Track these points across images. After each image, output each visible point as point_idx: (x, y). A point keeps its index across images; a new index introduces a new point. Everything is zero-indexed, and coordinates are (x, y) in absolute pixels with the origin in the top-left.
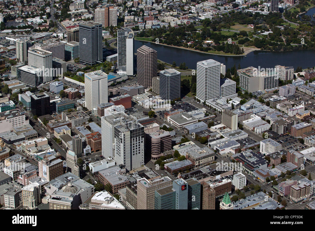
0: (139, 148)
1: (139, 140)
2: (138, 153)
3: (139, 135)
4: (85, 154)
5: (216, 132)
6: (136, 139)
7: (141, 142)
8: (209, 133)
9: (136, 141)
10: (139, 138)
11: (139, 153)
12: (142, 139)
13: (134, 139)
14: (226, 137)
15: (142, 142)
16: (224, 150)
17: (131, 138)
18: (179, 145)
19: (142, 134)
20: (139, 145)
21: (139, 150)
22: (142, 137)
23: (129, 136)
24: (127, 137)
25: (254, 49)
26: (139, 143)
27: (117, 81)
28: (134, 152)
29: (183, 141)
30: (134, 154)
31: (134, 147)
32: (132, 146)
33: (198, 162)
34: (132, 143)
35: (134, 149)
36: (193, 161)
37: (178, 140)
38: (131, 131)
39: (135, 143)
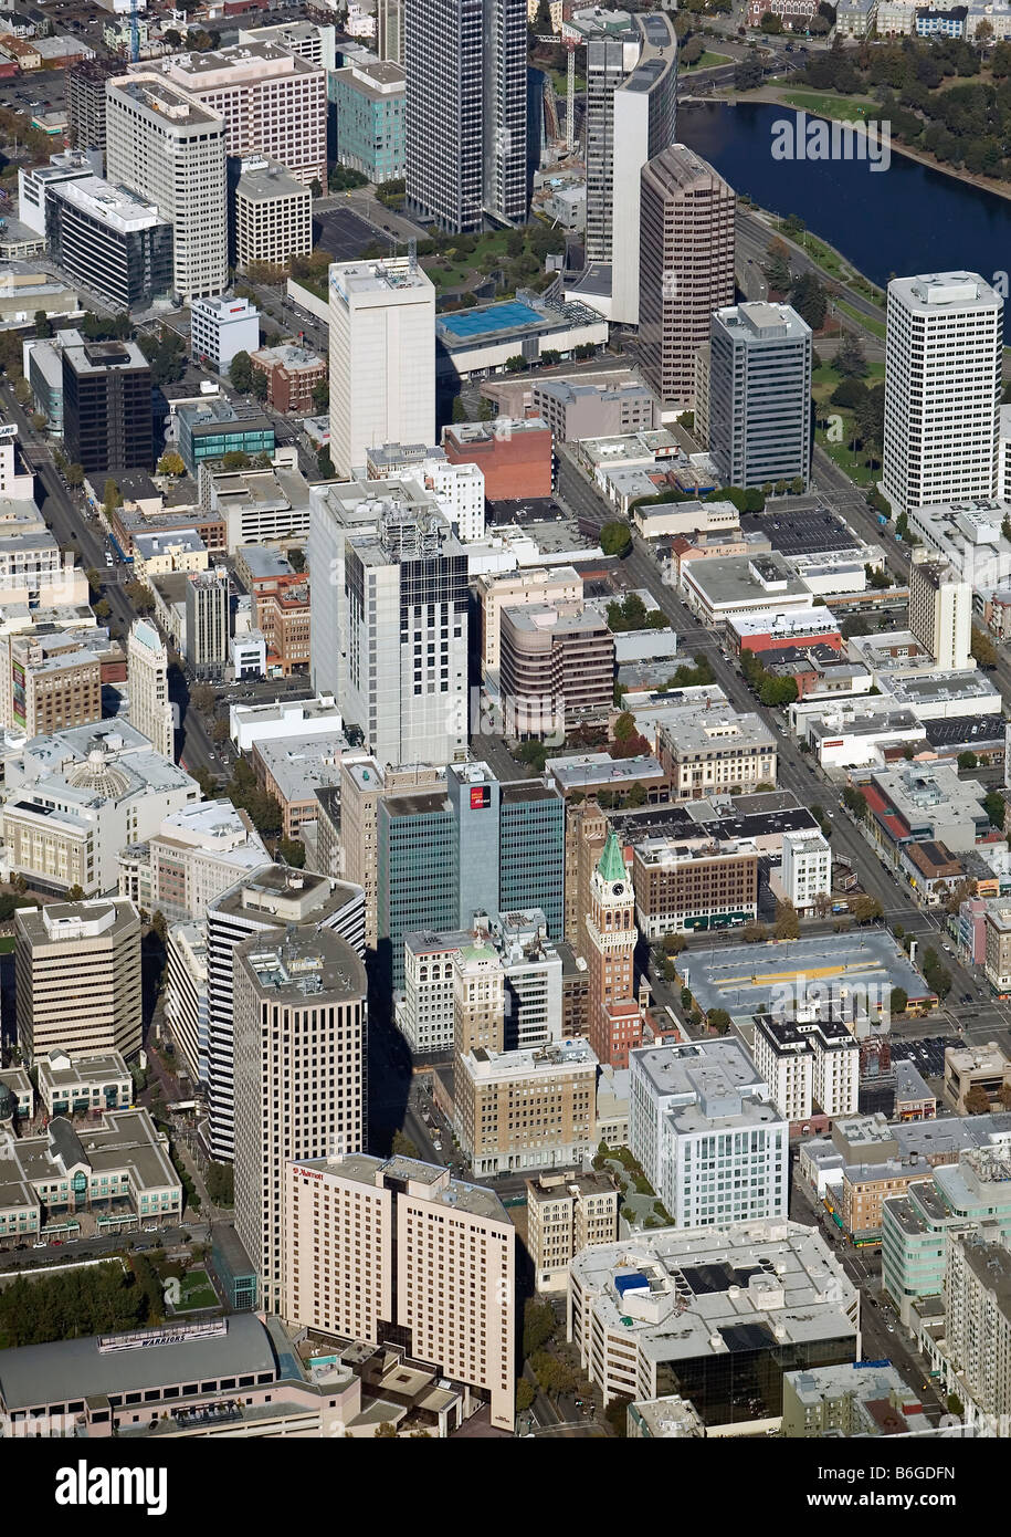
0: (444, 660)
1: (444, 621)
2: (438, 687)
3: (445, 595)
4: (238, 675)
5: (861, 663)
6: (431, 610)
7: (451, 633)
8: (823, 665)
9: (431, 623)
10: (444, 608)
11: (444, 687)
12: (458, 621)
13: (418, 612)
14: (886, 694)
16: (840, 743)
17: (404, 600)
18: (656, 692)
19: (459, 593)
20: (444, 647)
21: (444, 673)
22: (458, 608)
23: (396, 591)
24: (386, 593)
26: (444, 634)
27: (547, 343)
28: (418, 676)
29: (684, 678)
30: (418, 690)
31: (418, 650)
32: (412, 643)
33: (689, 772)
34: (411, 632)
35: (418, 663)
36: (672, 765)
37: (667, 672)
38: (405, 568)
39: (424, 630)
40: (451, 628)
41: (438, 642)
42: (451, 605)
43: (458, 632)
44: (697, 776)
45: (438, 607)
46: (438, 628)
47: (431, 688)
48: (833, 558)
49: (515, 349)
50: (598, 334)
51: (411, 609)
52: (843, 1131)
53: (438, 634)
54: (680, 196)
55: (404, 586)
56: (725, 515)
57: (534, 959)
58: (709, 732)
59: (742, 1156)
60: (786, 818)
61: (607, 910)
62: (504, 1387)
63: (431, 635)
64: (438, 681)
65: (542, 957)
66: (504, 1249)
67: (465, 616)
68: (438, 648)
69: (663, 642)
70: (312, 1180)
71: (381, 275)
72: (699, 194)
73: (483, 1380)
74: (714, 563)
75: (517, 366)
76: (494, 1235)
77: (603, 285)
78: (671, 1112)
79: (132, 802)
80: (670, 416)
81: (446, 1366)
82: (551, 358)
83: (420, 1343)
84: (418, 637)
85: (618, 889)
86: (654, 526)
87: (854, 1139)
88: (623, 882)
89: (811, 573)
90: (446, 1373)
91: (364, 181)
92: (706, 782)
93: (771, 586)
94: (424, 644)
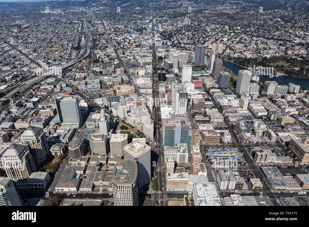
3: (185, 97)
6: (183, 98)
9: (183, 100)
11: (184, 106)
13: (181, 98)
15: (186, 101)
17: (180, 97)
18: (209, 109)
20: (184, 102)
21: (184, 105)
23: (179, 96)
24: (177, 96)
25: (283, 74)
26: (184, 101)
27: (204, 74)
28: (181, 105)
29: (213, 107)
30: (181, 106)
31: (181, 102)
32: (180, 102)
33: (212, 120)
34: (180, 100)
35: (181, 104)
36: (210, 119)
37: (211, 106)
38: (180, 94)
39: (182, 100)
40: (185, 100)
42: (185, 98)
44: (213, 120)
45: (184, 98)
46: (184, 100)
47: (182, 106)
48: (230, 96)
49: (201, 74)
50: (209, 74)
51: (180, 98)
52: (232, 198)
54: (218, 62)
55: (180, 96)
56: (219, 90)
57: (184, 152)
58: (215, 115)
60: (224, 128)
61: (195, 152)
63: (183, 101)
64: (183, 106)
65: (185, 152)
67: (187, 99)
69: (211, 103)
71: (187, 66)
74: (218, 95)
75: (201, 76)
77: (210, 70)
79: (141, 117)
80: (214, 81)
82: (204, 76)
84: (181, 101)
85: (197, 150)
86: (212, 90)
88: (198, 149)
89: (228, 97)
91: (191, 62)
92: (214, 121)
93: (224, 98)
94: (182, 102)
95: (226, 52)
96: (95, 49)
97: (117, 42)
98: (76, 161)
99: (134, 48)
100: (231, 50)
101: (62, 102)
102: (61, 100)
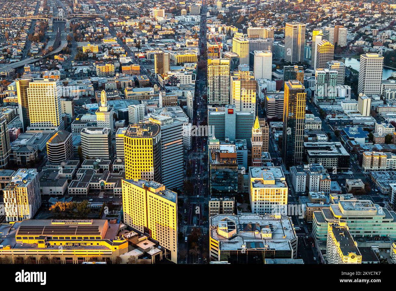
0: (250, 101)
1: (251, 93)
2: (249, 107)
3: (251, 88)
10: (251, 91)
11: (250, 107)
13: (244, 91)
17: (242, 88)
19: (254, 88)
20: (250, 99)
21: (250, 104)
22: (254, 91)
23: (240, 86)
24: (237, 86)
28: (244, 104)
30: (244, 107)
31: (244, 99)
34: (241, 94)
35: (245, 102)
38: (242, 82)
39: (246, 95)
40: (252, 95)
41: (249, 98)
42: (252, 90)
43: (254, 96)
45: (249, 90)
46: (249, 95)
47: (247, 107)
52: (311, 195)
53: (249, 96)
55: (242, 85)
59: (273, 196)
61: (254, 136)
62: (174, 251)
63: (248, 96)
66: (173, 210)
67: (255, 93)
68: (249, 99)
70: (127, 185)
71: (263, 52)
72: (327, 45)
73: (169, 248)
76: (171, 205)
78: (254, 182)
81: (160, 242)
83: (154, 234)
84: (244, 96)
85: (257, 131)
87: (314, 197)
88: (259, 129)
90: (160, 244)
94: (246, 98)
95: (356, 44)
96: (77, 41)
97: (124, 31)
98: (60, 164)
99: (160, 39)
100: (367, 41)
101: (31, 87)
102: (30, 83)
